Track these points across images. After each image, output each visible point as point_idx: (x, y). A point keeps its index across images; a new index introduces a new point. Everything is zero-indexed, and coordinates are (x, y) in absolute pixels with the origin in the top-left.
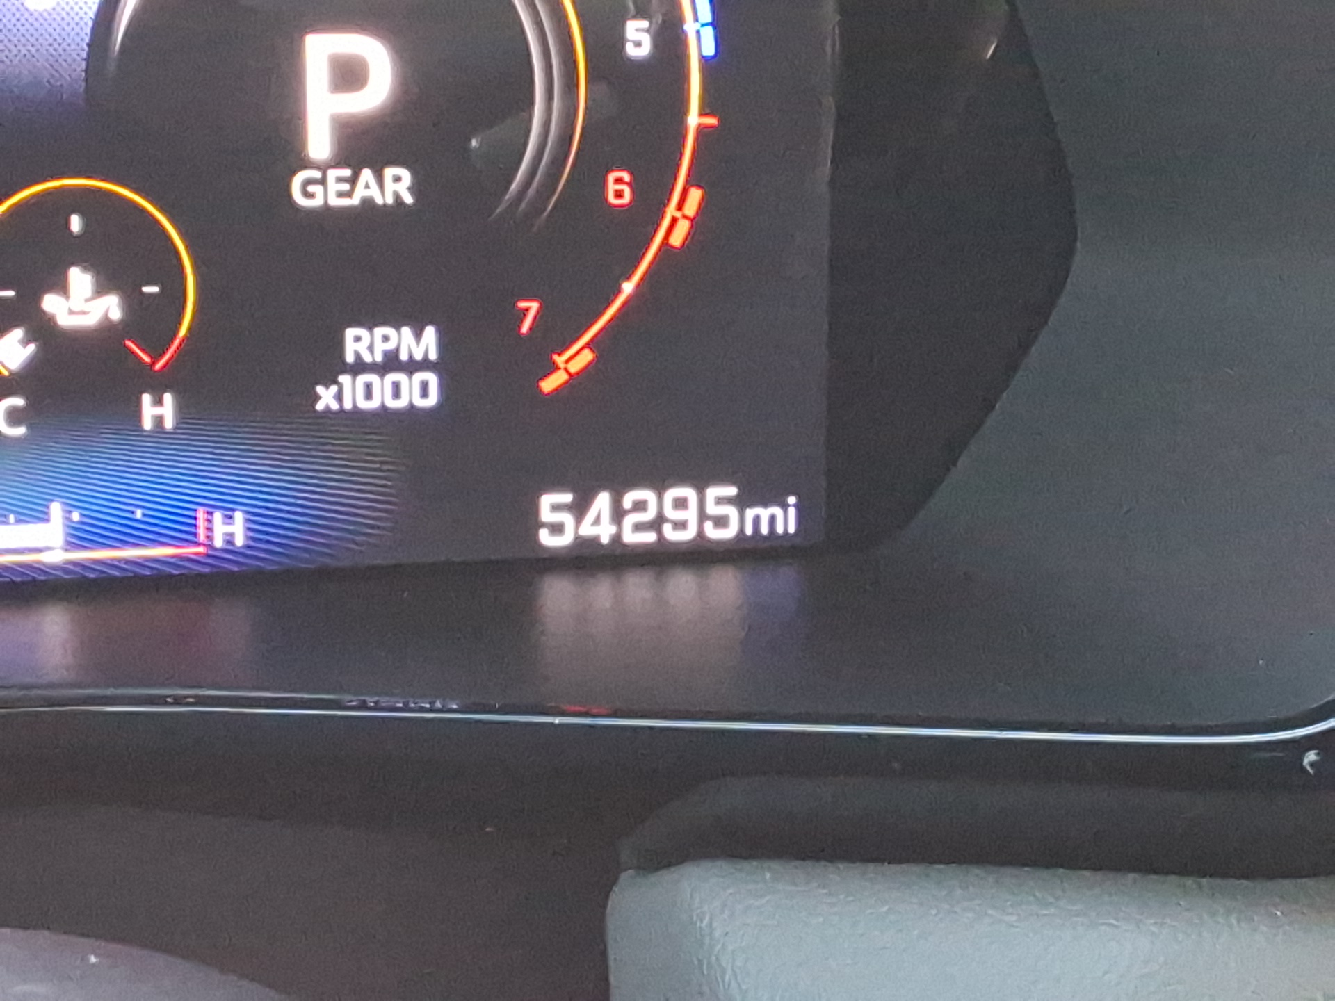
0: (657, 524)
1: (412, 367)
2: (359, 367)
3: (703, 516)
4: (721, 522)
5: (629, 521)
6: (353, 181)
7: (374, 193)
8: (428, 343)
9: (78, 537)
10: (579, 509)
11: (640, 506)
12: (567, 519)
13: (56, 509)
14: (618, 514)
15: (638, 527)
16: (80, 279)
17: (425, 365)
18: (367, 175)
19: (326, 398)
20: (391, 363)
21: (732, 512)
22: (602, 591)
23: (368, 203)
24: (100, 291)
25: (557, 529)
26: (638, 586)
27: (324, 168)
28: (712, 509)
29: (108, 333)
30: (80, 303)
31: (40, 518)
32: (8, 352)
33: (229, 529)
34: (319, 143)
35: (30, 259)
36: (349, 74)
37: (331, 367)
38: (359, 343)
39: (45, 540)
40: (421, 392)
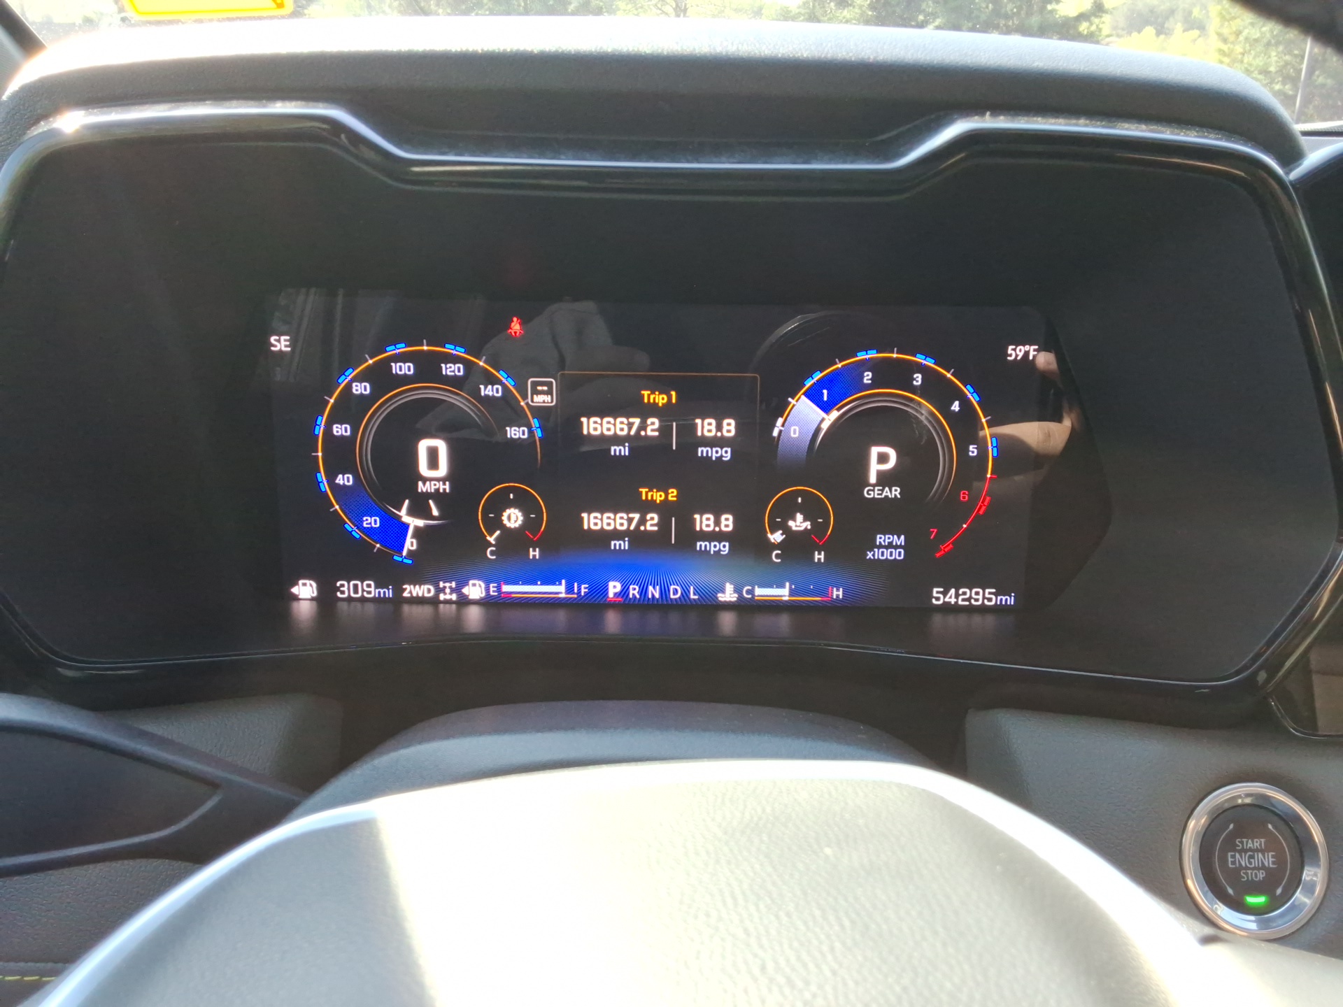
0: (969, 600)
1: (896, 547)
2: (880, 546)
3: (984, 598)
4: (990, 600)
5: (961, 598)
6: (882, 490)
7: (889, 494)
8: (902, 540)
9: (792, 593)
10: (945, 593)
11: (964, 593)
12: (941, 596)
13: (787, 584)
14: (957, 596)
15: (963, 600)
16: (799, 517)
17: (900, 547)
18: (887, 489)
19: (870, 555)
20: (890, 546)
21: (993, 597)
22: (951, 619)
23: (886, 497)
24: (805, 520)
25: (938, 599)
26: (962, 619)
27: (874, 486)
28: (987, 596)
29: (806, 532)
30: (799, 523)
31: (783, 586)
32: (777, 537)
33: (838, 593)
34: (873, 479)
35: (786, 510)
36: (883, 458)
37: (872, 546)
38: (880, 539)
39: (783, 593)
40: (899, 555)
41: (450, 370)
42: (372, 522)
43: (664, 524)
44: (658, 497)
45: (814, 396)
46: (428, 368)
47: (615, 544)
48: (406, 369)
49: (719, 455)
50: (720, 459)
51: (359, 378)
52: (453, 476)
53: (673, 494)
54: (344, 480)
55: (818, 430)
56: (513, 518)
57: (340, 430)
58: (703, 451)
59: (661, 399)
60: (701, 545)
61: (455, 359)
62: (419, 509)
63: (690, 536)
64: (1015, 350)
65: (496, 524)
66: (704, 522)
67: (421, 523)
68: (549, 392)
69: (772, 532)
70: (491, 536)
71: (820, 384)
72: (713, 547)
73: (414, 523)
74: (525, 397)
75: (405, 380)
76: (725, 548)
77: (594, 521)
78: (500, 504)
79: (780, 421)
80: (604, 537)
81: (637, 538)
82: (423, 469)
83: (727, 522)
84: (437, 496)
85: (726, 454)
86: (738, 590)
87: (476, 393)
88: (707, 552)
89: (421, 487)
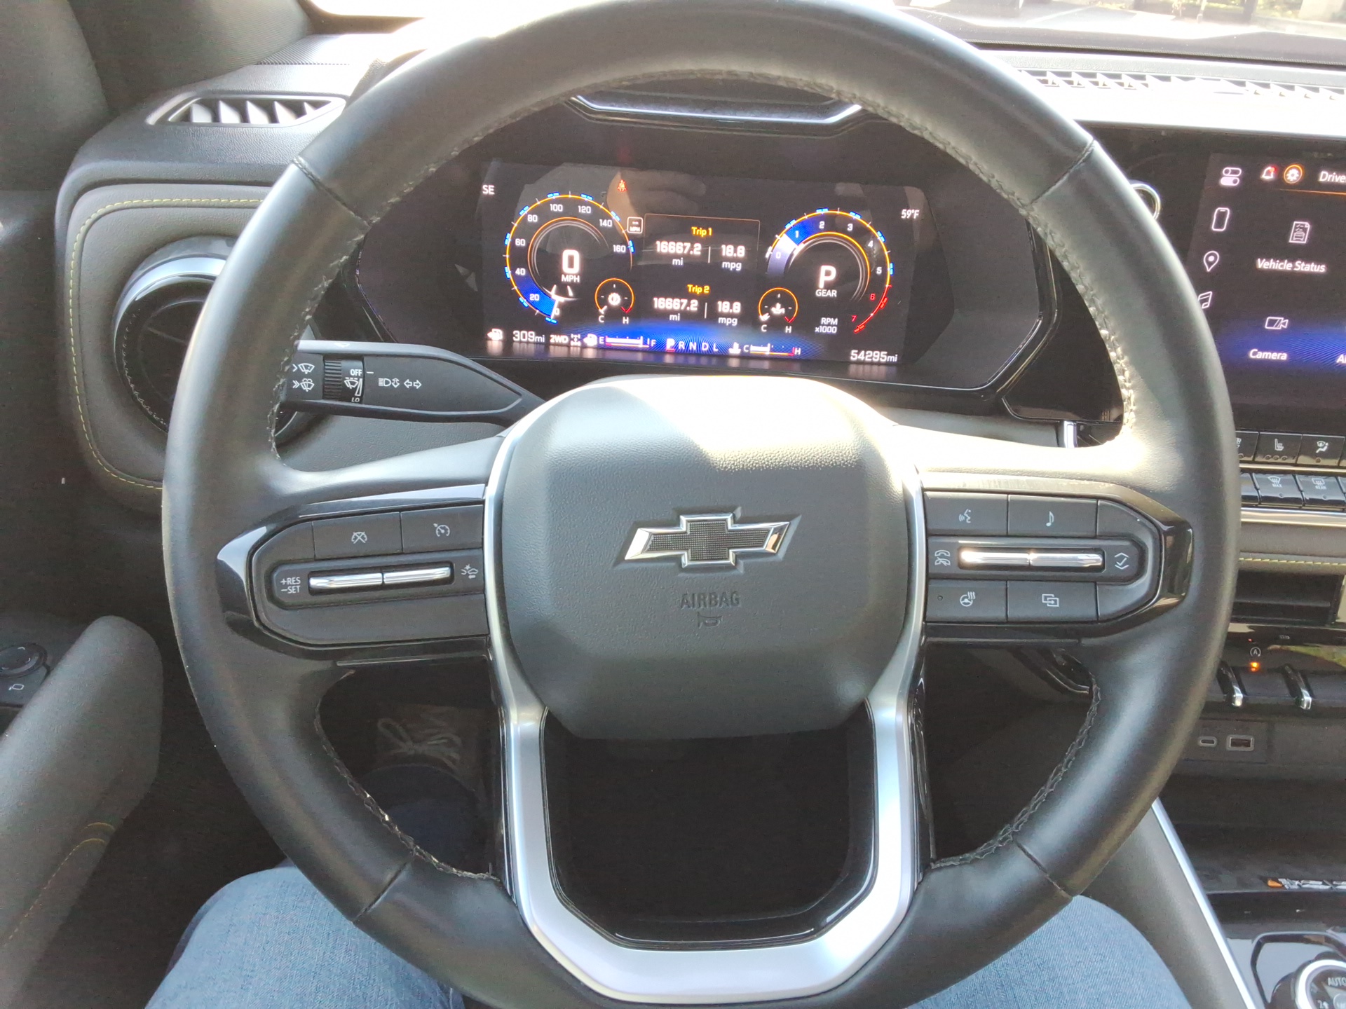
0: (872, 358)
1: (832, 326)
2: (823, 325)
3: (880, 357)
4: (883, 358)
5: (867, 356)
6: (827, 292)
7: (830, 294)
8: (836, 321)
9: (772, 350)
10: (858, 354)
11: (869, 354)
12: (856, 355)
13: (769, 345)
14: (865, 355)
15: (869, 358)
16: (778, 305)
17: (835, 325)
18: (829, 291)
19: (817, 330)
20: (829, 325)
21: (885, 356)
22: (861, 367)
23: (829, 296)
24: (782, 307)
25: (854, 357)
26: (867, 368)
27: (822, 289)
28: (882, 356)
29: (781, 316)
30: (778, 310)
31: (765, 345)
32: (765, 318)
33: (798, 351)
34: (821, 285)
35: (771, 301)
36: (828, 273)
37: (818, 324)
38: (824, 320)
39: (766, 350)
40: (834, 330)
41: (584, 210)
42: (535, 297)
43: (701, 307)
44: (698, 290)
45: (790, 233)
46: (571, 208)
47: (672, 317)
48: (557, 208)
49: (734, 267)
50: (734, 270)
51: (532, 212)
52: (583, 274)
53: (707, 289)
54: (521, 272)
55: (791, 255)
56: (615, 299)
57: (520, 242)
58: (725, 265)
59: (703, 233)
60: (721, 320)
61: (586, 204)
62: (562, 291)
63: (714, 315)
64: (906, 212)
65: (604, 302)
66: (723, 307)
67: (562, 299)
68: (639, 226)
69: (763, 314)
70: (601, 308)
71: (794, 228)
72: (728, 321)
73: (559, 300)
74: (625, 228)
75: (558, 214)
76: (735, 322)
77: (661, 303)
78: (607, 290)
79: (770, 248)
80: (665, 314)
81: (685, 315)
82: (565, 267)
83: (737, 307)
84: (573, 284)
85: (739, 267)
86: (741, 347)
87: (597, 224)
88: (724, 325)
89: (564, 279)
